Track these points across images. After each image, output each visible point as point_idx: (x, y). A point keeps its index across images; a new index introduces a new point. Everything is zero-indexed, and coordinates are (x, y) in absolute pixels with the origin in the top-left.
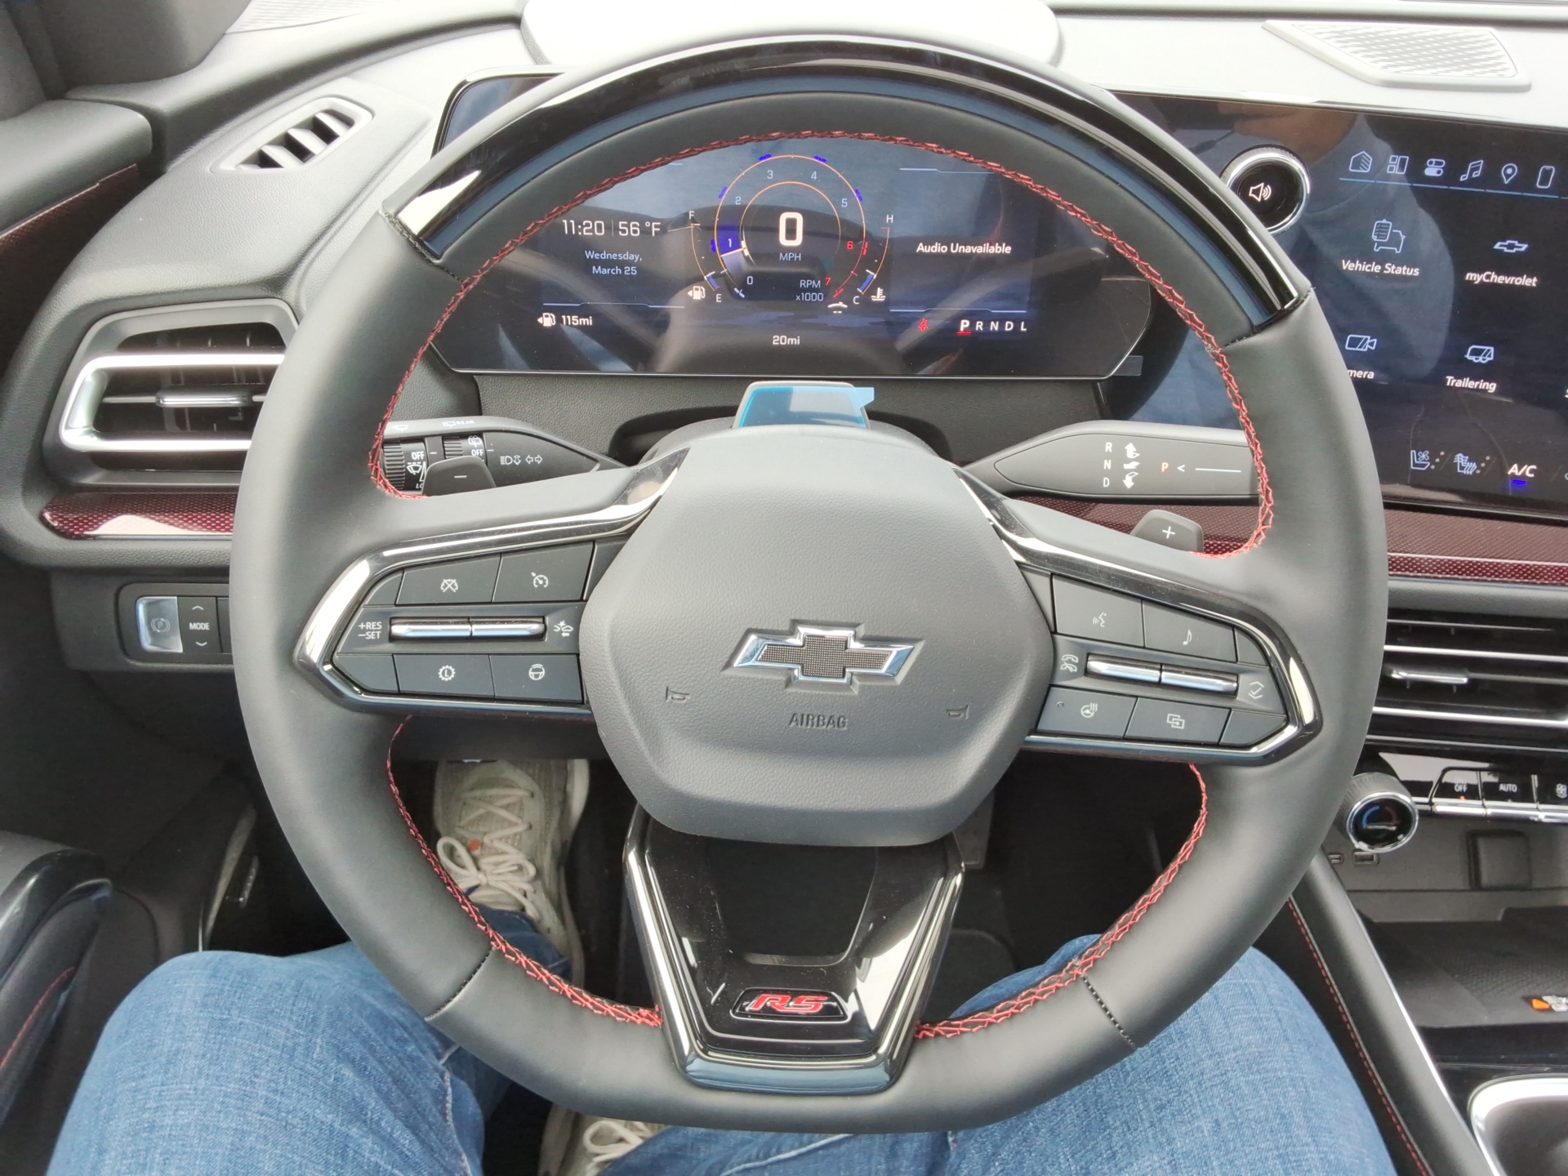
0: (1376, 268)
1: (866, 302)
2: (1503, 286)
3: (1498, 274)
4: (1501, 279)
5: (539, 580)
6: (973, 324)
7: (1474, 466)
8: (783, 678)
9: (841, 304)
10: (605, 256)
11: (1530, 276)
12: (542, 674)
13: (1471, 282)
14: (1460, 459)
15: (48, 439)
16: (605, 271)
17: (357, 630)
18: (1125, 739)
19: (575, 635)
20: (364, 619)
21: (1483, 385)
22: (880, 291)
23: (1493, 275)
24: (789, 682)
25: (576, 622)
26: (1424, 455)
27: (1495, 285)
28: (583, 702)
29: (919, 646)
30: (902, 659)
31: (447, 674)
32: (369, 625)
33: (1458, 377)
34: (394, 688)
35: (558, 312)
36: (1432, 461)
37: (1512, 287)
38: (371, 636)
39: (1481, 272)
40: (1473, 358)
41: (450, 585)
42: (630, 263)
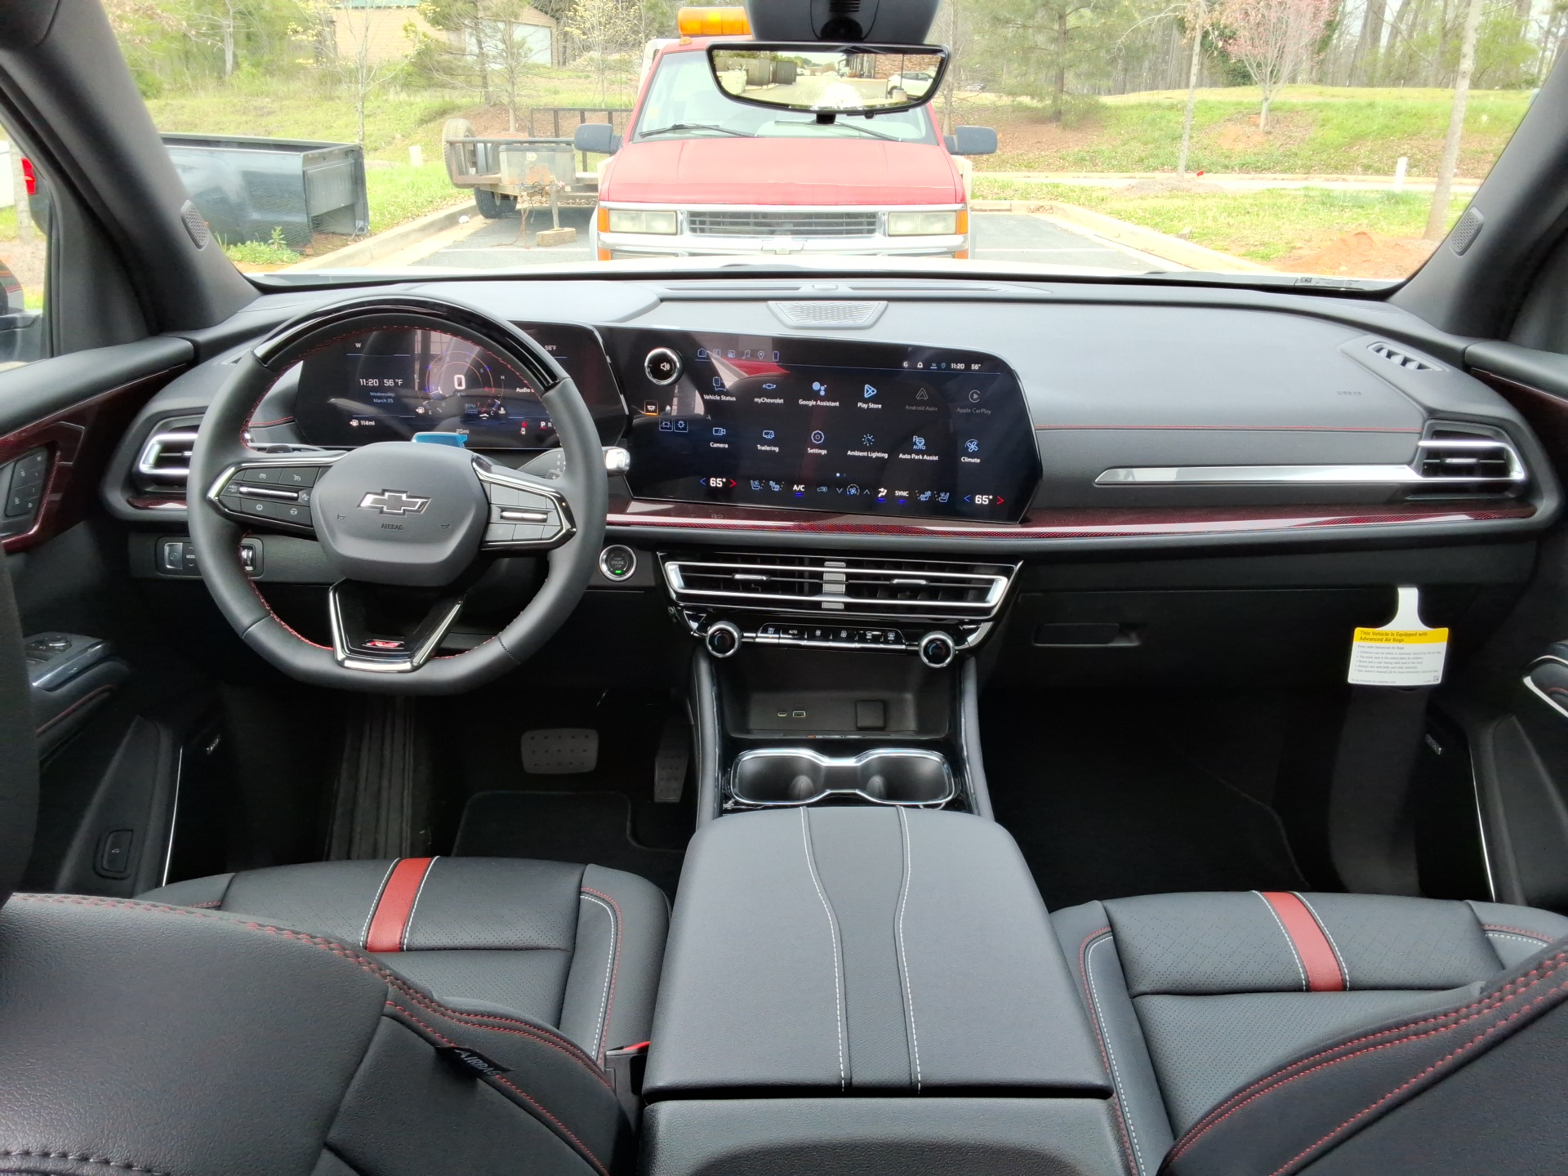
0: (718, 398)
1: (496, 413)
2: (770, 403)
3: (767, 398)
4: (769, 401)
5: (297, 478)
6: (547, 424)
7: (778, 486)
8: (378, 510)
9: (485, 415)
10: (379, 394)
11: (780, 399)
12: (296, 513)
13: (757, 403)
14: (772, 483)
15: (134, 470)
16: (379, 401)
17: (228, 488)
18: (513, 541)
19: (309, 500)
20: (231, 484)
21: (773, 448)
22: (502, 409)
23: (766, 400)
24: (382, 512)
25: (309, 494)
26: (756, 483)
27: (766, 403)
28: (312, 526)
29: (430, 500)
30: (423, 504)
31: (259, 507)
32: (233, 487)
33: (762, 445)
34: (239, 510)
35: (359, 419)
36: (760, 485)
37: (774, 403)
38: (233, 491)
39: (760, 398)
40: (766, 436)
41: (263, 476)
42: (390, 397)
